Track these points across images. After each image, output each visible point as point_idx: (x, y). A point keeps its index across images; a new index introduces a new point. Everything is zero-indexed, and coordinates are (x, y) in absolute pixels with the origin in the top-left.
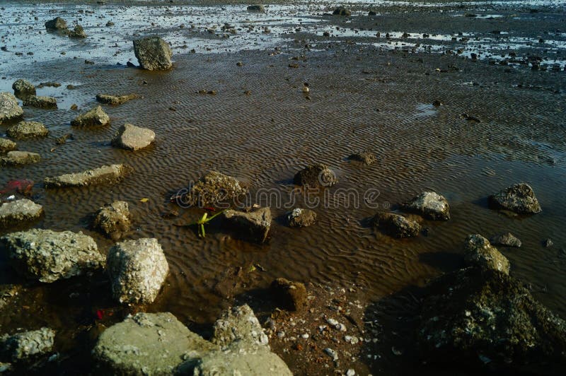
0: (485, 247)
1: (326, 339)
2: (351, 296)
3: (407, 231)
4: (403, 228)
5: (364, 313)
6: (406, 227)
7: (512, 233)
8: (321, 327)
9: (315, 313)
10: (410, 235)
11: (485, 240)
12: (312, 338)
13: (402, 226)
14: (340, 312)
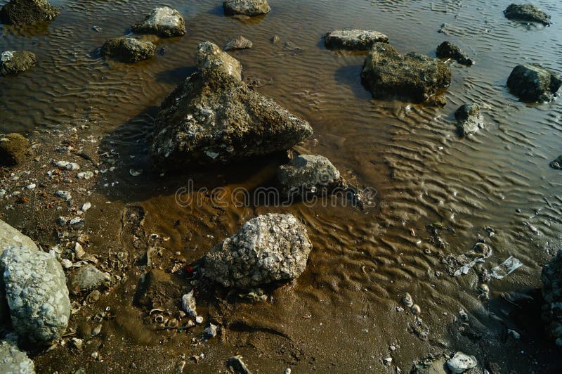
0: (215, 53)
1: (56, 183)
2: (84, 133)
3: (141, 53)
4: (135, 51)
5: (99, 146)
6: (138, 49)
7: (244, 36)
8: (49, 173)
9: (41, 160)
10: (145, 57)
11: (214, 45)
12: (40, 186)
13: (134, 48)
14: (71, 151)
